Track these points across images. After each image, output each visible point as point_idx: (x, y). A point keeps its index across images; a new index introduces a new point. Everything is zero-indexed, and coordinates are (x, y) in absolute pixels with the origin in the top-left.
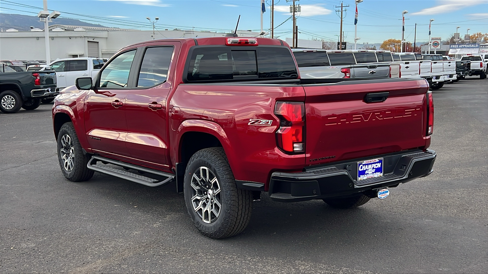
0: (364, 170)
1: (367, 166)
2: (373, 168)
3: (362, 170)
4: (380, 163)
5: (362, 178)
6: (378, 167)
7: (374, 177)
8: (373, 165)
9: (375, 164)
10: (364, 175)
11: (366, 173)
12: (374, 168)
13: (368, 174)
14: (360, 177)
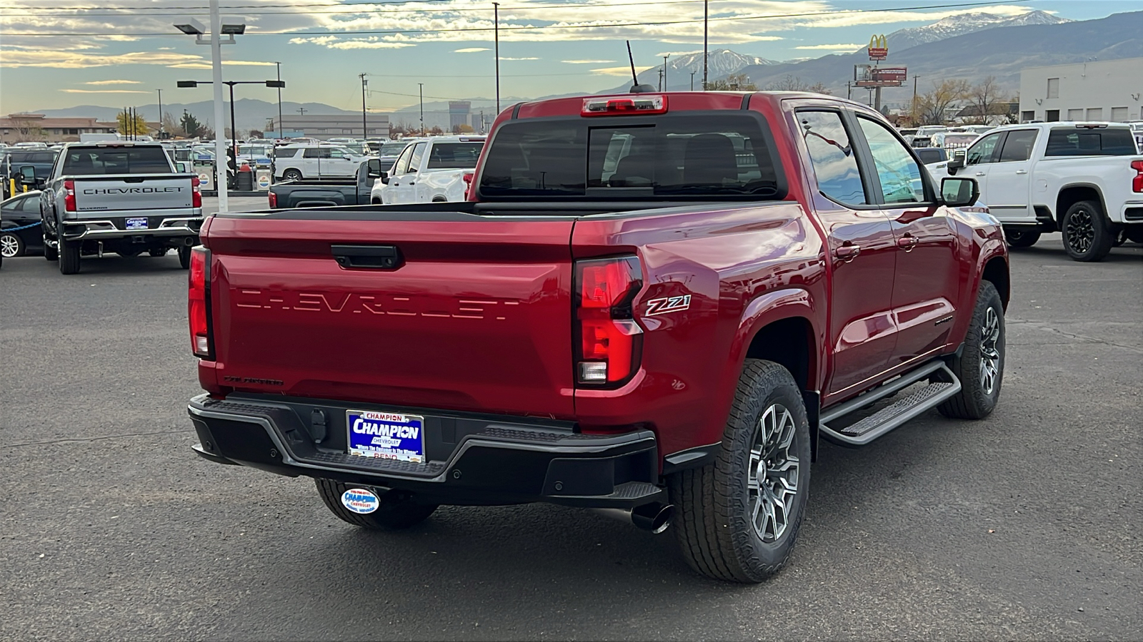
0: (368, 433)
1: (375, 426)
2: (395, 436)
3: (363, 431)
4: (417, 429)
5: (361, 451)
6: (410, 437)
7: (394, 458)
8: (392, 427)
9: (400, 427)
10: (367, 447)
11: (373, 442)
12: (398, 436)
13: (380, 446)
14: (357, 448)
